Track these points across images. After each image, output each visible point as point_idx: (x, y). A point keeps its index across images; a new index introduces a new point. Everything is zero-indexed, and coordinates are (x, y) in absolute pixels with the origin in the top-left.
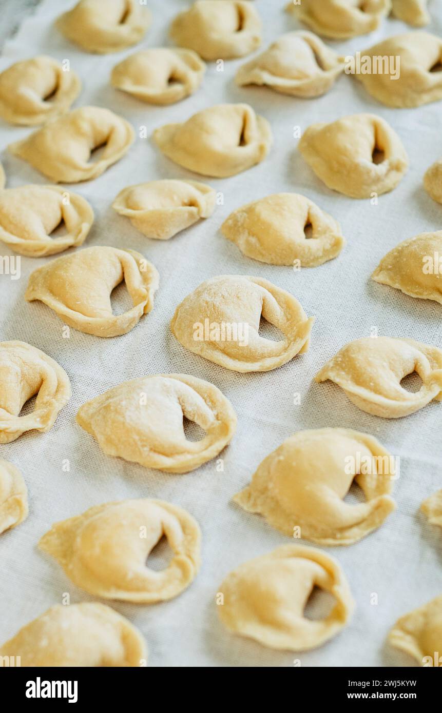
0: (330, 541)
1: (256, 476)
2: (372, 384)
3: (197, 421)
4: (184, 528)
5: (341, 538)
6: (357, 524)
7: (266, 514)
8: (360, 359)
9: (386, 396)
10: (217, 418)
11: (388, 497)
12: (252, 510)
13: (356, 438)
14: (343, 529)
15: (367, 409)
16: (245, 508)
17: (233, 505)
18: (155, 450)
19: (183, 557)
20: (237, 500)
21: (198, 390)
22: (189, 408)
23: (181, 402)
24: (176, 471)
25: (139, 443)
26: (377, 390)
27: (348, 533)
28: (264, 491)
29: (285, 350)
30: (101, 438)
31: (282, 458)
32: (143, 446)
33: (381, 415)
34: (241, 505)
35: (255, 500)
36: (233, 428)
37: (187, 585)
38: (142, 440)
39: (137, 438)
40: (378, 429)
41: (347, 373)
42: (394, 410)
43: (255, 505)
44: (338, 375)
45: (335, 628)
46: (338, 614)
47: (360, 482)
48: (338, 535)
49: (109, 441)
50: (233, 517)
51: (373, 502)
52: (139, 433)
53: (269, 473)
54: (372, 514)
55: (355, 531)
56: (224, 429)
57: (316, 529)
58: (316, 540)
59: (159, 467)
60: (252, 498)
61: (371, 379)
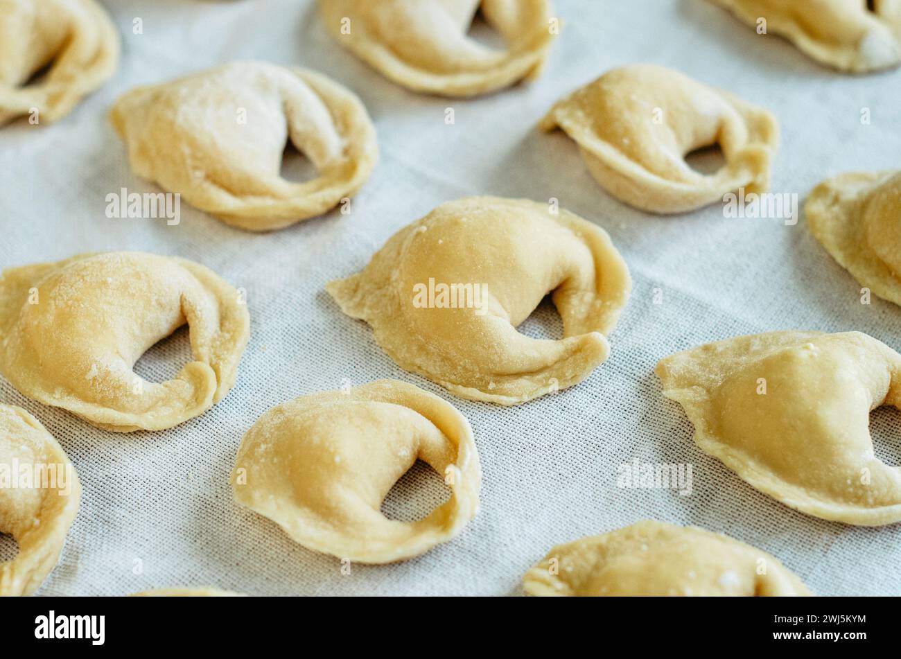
0: (474, 393)
1: (377, 257)
2: (626, 141)
3: (310, 151)
4: (224, 317)
5: (494, 392)
6: (531, 373)
7: (375, 325)
8: (616, 95)
9: (648, 168)
10: (346, 152)
11: (598, 336)
12: (353, 314)
13: (573, 227)
14: (503, 376)
15: (611, 187)
16: (344, 310)
17: (324, 300)
18: (215, 178)
19: (204, 366)
20: (333, 292)
21: (327, 101)
22: (299, 126)
23: (288, 112)
24: (244, 225)
25: (189, 162)
26: (633, 153)
27: (508, 385)
28: (383, 283)
29: (500, 65)
30: (133, 145)
31: (424, 229)
32: (195, 168)
33: (634, 202)
34: (338, 301)
35: (363, 298)
36: (363, 171)
37: (195, 413)
38: (194, 157)
39: (187, 151)
40: (623, 226)
41: (588, 115)
42: (657, 195)
43: (360, 305)
44: (571, 115)
45: (428, 539)
46: (443, 517)
47: (559, 301)
48: (492, 386)
49: (143, 151)
50: (319, 319)
51: (571, 341)
52: (193, 144)
53: (399, 253)
54: (562, 360)
55: (524, 382)
56: (348, 171)
57: (454, 367)
58: (450, 386)
59: (212, 209)
60: (359, 295)
61: (627, 132)
